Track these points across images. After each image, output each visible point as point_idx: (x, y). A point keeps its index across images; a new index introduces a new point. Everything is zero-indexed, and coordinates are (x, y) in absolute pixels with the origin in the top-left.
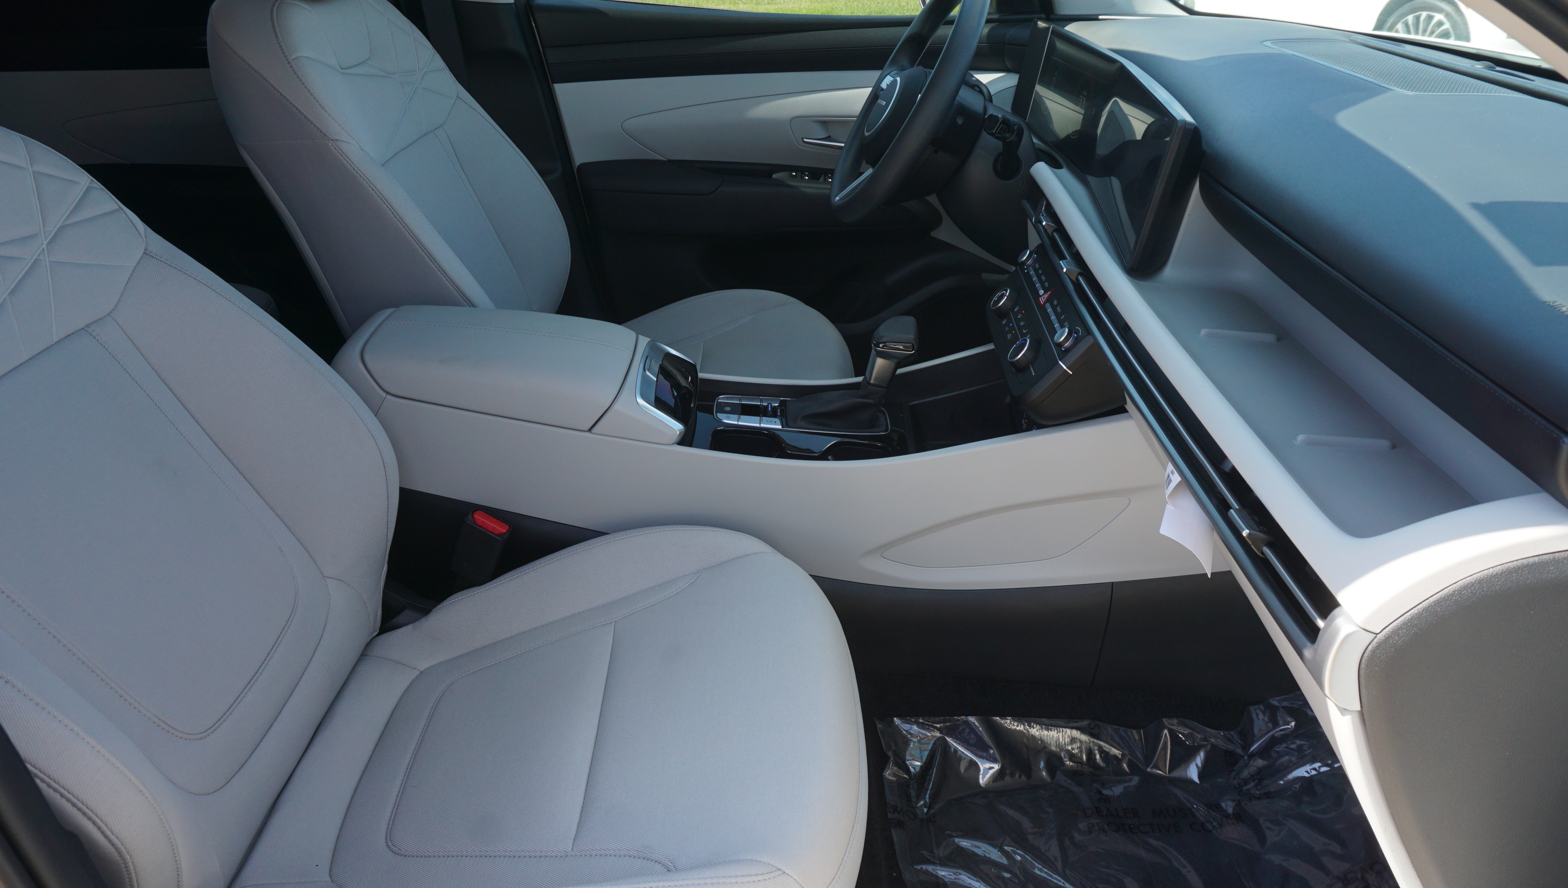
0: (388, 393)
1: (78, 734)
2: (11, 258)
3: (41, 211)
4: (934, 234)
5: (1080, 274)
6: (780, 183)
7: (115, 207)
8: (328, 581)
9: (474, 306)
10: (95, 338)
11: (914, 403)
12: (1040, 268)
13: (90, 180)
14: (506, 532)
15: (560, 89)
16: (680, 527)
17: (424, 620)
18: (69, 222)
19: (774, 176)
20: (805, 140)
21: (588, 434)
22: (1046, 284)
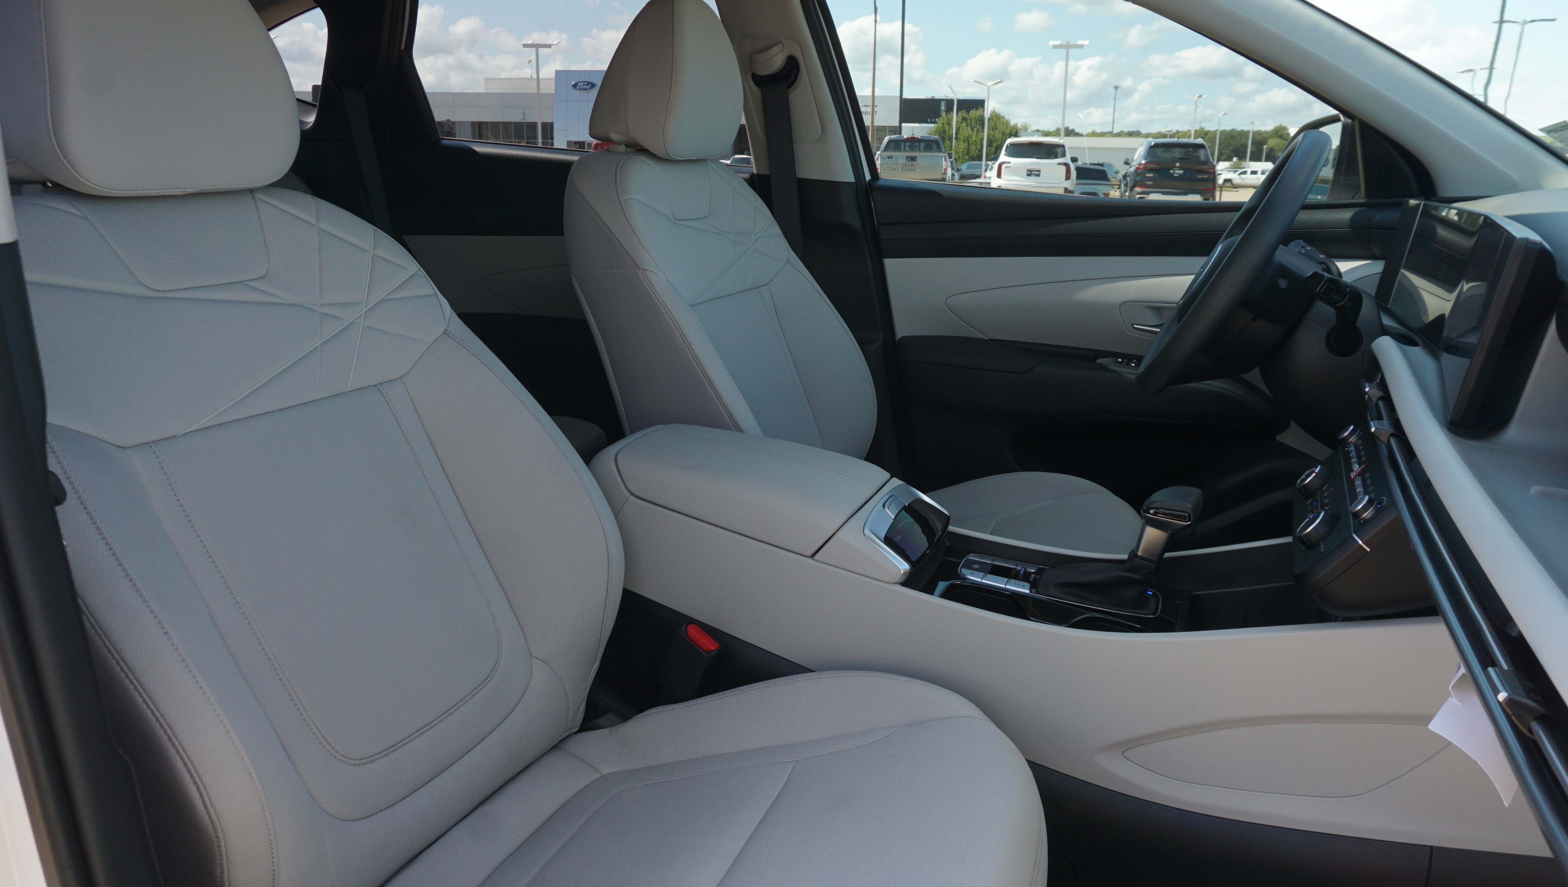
0: (632, 494)
1: (208, 699)
2: (334, 317)
3: (369, 285)
4: (1280, 438)
5: (1392, 435)
6: (1104, 368)
7: (431, 292)
8: (535, 661)
9: (741, 432)
10: (383, 394)
11: (1199, 593)
12: (1361, 444)
13: (417, 269)
14: (715, 650)
15: (891, 265)
16: (889, 675)
17: (621, 725)
18: (389, 297)
19: (1098, 361)
20: (1135, 326)
21: (810, 560)
22: (1364, 459)
